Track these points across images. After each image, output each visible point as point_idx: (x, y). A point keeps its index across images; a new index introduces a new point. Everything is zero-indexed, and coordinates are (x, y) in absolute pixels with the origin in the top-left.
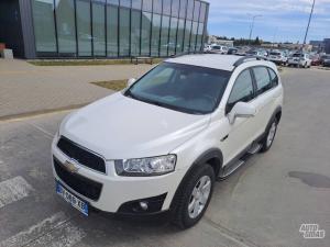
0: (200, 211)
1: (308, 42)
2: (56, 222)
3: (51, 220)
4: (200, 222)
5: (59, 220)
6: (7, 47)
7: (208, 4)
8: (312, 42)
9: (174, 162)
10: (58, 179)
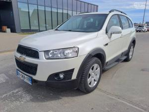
0: (95, 84)
1: (145, 23)
2: (17, 92)
3: (15, 91)
4: (95, 90)
5: (19, 91)
6: (8, 28)
7: (97, 6)
8: (146, 23)
9: (77, 52)
10: (18, 68)
